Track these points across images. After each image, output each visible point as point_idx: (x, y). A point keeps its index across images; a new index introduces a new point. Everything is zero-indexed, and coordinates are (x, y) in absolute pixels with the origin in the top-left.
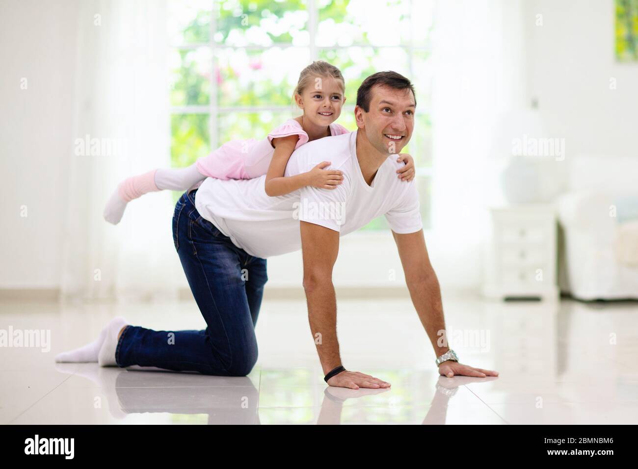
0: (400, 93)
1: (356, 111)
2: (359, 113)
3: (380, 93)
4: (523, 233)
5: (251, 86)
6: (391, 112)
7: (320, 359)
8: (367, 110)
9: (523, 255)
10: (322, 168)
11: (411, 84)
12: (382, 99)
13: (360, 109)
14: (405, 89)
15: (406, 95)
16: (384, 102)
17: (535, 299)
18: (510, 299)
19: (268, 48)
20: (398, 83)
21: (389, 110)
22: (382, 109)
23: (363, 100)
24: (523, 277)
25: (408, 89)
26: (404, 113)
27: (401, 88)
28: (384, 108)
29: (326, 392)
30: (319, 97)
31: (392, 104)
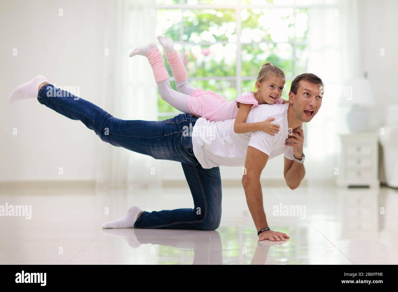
0: (315, 86)
1: (290, 94)
2: (291, 96)
3: (304, 85)
4: (359, 149)
5: (203, 64)
6: (309, 96)
7: (255, 224)
8: (295, 94)
9: (359, 162)
10: (270, 121)
11: (322, 82)
12: (305, 88)
13: (292, 93)
14: (319, 84)
15: (319, 87)
16: (306, 89)
17: (366, 187)
18: (351, 187)
19: (213, 44)
20: (315, 80)
21: (308, 94)
22: (304, 93)
23: (294, 89)
24: (359, 174)
25: (320, 84)
26: (316, 97)
27: (316, 83)
28: (305, 93)
29: (258, 243)
30: (272, 86)
31: (310, 91)
